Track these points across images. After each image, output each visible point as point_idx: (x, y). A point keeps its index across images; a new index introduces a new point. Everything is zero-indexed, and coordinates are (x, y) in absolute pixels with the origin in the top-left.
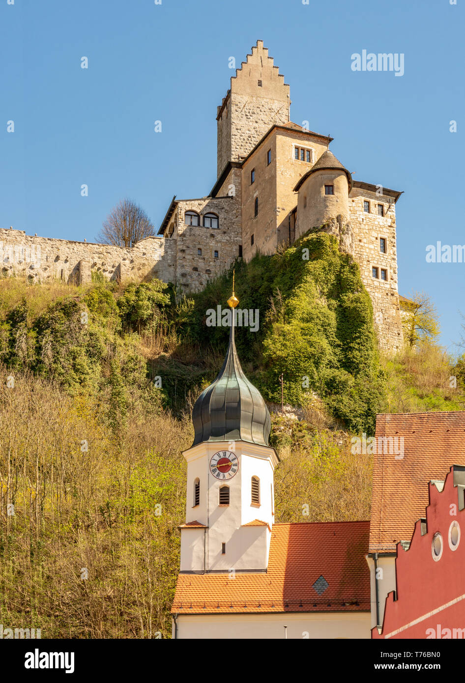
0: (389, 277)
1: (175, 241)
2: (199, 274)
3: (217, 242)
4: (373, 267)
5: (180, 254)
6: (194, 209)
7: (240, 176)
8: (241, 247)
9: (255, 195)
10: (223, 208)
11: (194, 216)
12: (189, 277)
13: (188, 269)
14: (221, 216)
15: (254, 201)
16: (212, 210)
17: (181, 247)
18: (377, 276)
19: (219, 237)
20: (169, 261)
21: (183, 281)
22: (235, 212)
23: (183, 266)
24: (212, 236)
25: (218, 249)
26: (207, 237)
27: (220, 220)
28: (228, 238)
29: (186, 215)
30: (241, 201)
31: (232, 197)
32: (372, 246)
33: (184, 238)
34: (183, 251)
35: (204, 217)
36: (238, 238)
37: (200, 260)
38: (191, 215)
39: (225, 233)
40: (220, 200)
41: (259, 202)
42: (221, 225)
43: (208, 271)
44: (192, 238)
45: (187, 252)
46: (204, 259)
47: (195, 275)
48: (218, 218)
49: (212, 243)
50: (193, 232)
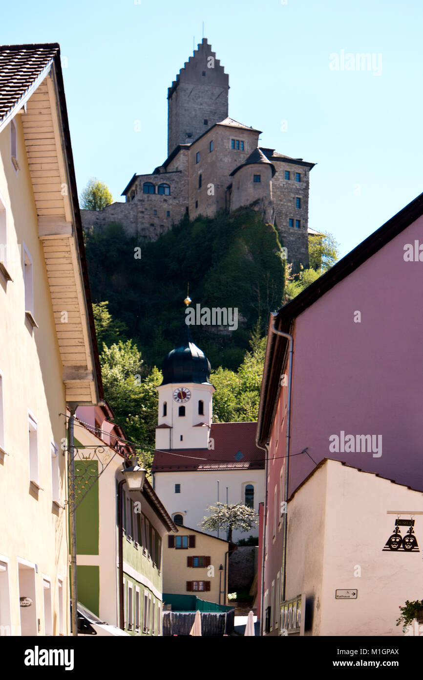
0: (302, 225)
1: (136, 205)
2: (155, 229)
3: (169, 205)
4: (290, 219)
5: (140, 215)
6: (151, 181)
7: (187, 155)
8: (187, 209)
9: (199, 172)
10: (174, 180)
11: (151, 186)
12: (147, 231)
13: (147, 225)
14: (172, 186)
15: (199, 176)
16: (165, 182)
17: (140, 210)
18: (293, 225)
19: (170, 202)
20: (132, 220)
21: (143, 233)
22: (182, 182)
23: (142, 223)
24: (165, 200)
25: (170, 210)
26: (161, 202)
27: (171, 188)
28: (178, 202)
29: (144, 185)
30: (189, 174)
31: (180, 172)
32: (290, 204)
33: (143, 203)
34: (142, 212)
35: (159, 187)
36: (185, 202)
37: (156, 219)
38: (149, 186)
39: (175, 198)
40: (171, 174)
41: (202, 178)
42: (172, 193)
43: (162, 226)
44: (149, 202)
45: (146, 213)
46: (159, 217)
47: (152, 229)
48: (169, 187)
49: (165, 206)
50: (150, 199)
